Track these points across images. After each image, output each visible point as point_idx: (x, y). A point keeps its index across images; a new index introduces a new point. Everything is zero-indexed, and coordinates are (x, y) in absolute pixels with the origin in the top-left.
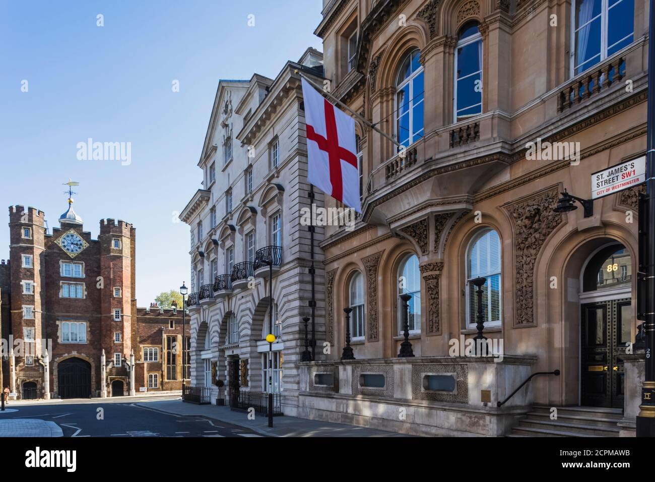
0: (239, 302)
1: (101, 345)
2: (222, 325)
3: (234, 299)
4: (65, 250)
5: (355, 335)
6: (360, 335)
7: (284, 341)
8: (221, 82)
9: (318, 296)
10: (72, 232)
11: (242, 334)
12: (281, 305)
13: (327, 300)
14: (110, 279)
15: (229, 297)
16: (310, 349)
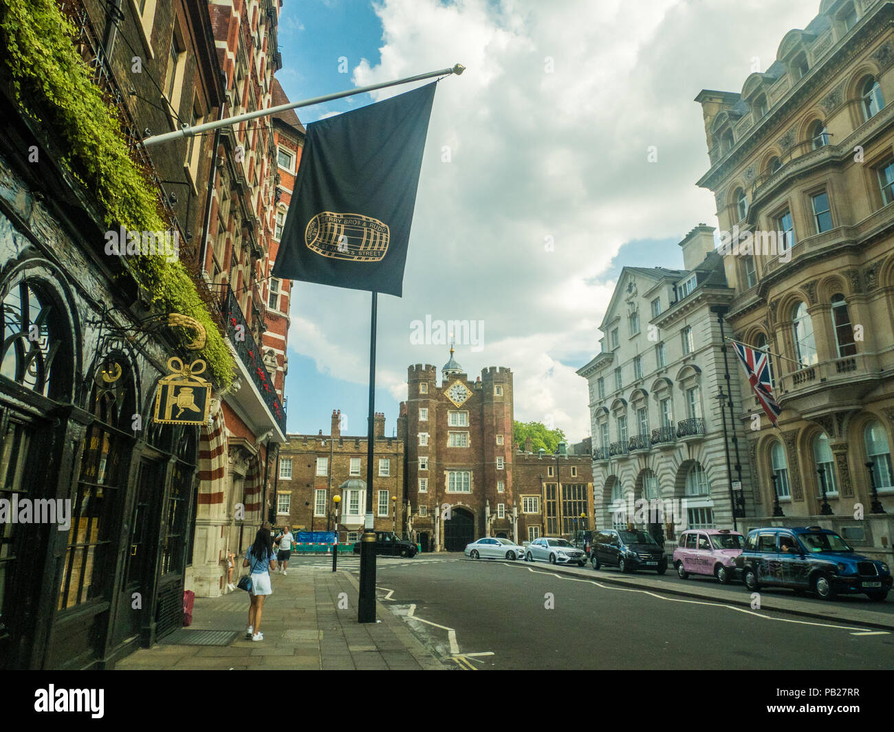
0: (659, 461)
1: (484, 495)
2: (638, 480)
3: (652, 457)
4: (452, 400)
5: (781, 494)
6: (786, 494)
7: (714, 500)
8: (624, 268)
9: (742, 461)
10: (458, 382)
11: (663, 491)
12: (708, 467)
13: (751, 464)
14: (493, 427)
15: (646, 456)
16: (741, 507)
